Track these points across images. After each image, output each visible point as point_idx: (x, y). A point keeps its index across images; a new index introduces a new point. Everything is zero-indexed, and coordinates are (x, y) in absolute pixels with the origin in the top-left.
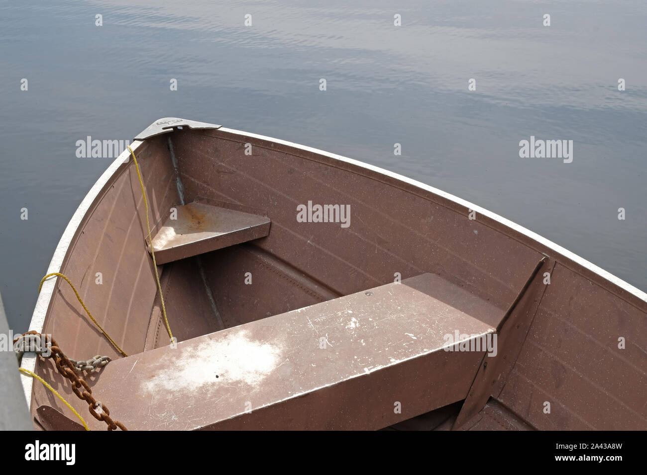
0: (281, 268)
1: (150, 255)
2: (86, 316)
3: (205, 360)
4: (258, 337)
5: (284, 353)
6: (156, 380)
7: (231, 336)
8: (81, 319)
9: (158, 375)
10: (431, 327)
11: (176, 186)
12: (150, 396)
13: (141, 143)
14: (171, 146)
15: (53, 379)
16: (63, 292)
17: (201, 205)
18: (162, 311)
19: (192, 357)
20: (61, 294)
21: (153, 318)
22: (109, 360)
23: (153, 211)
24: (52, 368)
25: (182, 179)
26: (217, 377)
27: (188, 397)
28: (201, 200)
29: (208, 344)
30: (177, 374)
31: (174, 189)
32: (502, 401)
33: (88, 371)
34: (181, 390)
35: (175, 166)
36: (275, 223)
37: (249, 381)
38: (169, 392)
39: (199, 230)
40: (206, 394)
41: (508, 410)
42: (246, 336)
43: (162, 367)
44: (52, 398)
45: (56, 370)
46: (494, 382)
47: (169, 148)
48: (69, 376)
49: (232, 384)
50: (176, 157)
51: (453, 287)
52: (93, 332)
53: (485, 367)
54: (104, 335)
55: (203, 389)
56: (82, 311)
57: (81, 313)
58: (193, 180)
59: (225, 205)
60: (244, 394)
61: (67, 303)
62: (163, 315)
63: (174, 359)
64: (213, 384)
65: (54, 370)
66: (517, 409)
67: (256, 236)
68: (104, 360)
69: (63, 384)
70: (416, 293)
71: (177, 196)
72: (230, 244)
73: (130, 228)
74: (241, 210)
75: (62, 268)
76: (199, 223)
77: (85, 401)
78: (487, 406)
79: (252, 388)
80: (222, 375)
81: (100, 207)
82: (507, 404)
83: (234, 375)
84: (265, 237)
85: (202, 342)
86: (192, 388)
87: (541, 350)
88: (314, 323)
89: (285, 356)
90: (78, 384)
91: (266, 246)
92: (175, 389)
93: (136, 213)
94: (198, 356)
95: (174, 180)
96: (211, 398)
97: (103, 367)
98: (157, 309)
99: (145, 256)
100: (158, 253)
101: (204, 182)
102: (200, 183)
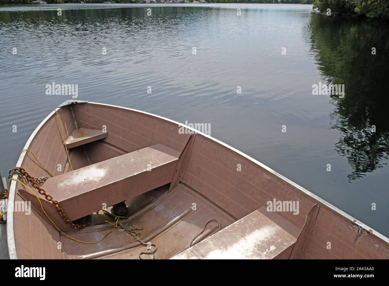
0: (112, 148)
1: (64, 146)
2: (39, 164)
3: (81, 175)
4: (100, 167)
5: (108, 171)
6: (64, 183)
7: (91, 167)
8: (37, 165)
9: (65, 181)
10: (158, 159)
11: (74, 123)
12: (61, 187)
13: (60, 108)
14: (72, 109)
15: (25, 182)
16: (29, 156)
17: (84, 129)
18: (70, 164)
19: (77, 175)
20: (28, 156)
21: (66, 167)
22: (48, 178)
23: (66, 131)
24: (25, 179)
25: (76, 120)
26: (85, 180)
27: (74, 187)
28: (83, 127)
29: (83, 171)
30: (71, 180)
31: (74, 124)
32: (183, 182)
33: (39, 181)
34: (72, 185)
35: (74, 116)
36: (109, 133)
37: (95, 180)
38: (68, 186)
39: (82, 137)
40: (81, 185)
41: (185, 185)
42: (96, 167)
43: (66, 179)
44: (24, 188)
45: (27, 180)
46: (180, 176)
47: (71, 110)
48: (31, 181)
49: (90, 181)
50: (74, 113)
51: (166, 147)
52: (42, 170)
53: (176, 171)
54: (46, 171)
55: (80, 184)
56: (37, 162)
57: (37, 163)
58: (80, 120)
59: (92, 128)
60: (93, 184)
61: (31, 159)
62: (70, 165)
63: (70, 176)
64: (83, 182)
65: (25, 180)
66: (188, 184)
67: (103, 138)
68: (46, 178)
69: (29, 184)
70: (154, 150)
71: (75, 126)
72: (93, 140)
73: (56, 137)
74: (97, 129)
75: (29, 148)
76: (83, 134)
77: (37, 189)
78: (179, 184)
79: (97, 182)
80: (87, 179)
81: (44, 129)
82: (185, 183)
83: (91, 178)
84: (106, 138)
85: (80, 170)
86: (76, 184)
87: (193, 164)
88: (119, 161)
89: (108, 172)
90: (34, 183)
91: (107, 141)
92: (70, 185)
93: (58, 131)
94: (79, 174)
95: (74, 121)
96: (82, 186)
97: (45, 180)
98: (68, 164)
99: (63, 146)
100: (67, 145)
101: (84, 121)
102: (83, 121)
